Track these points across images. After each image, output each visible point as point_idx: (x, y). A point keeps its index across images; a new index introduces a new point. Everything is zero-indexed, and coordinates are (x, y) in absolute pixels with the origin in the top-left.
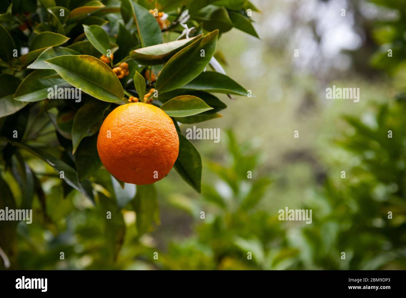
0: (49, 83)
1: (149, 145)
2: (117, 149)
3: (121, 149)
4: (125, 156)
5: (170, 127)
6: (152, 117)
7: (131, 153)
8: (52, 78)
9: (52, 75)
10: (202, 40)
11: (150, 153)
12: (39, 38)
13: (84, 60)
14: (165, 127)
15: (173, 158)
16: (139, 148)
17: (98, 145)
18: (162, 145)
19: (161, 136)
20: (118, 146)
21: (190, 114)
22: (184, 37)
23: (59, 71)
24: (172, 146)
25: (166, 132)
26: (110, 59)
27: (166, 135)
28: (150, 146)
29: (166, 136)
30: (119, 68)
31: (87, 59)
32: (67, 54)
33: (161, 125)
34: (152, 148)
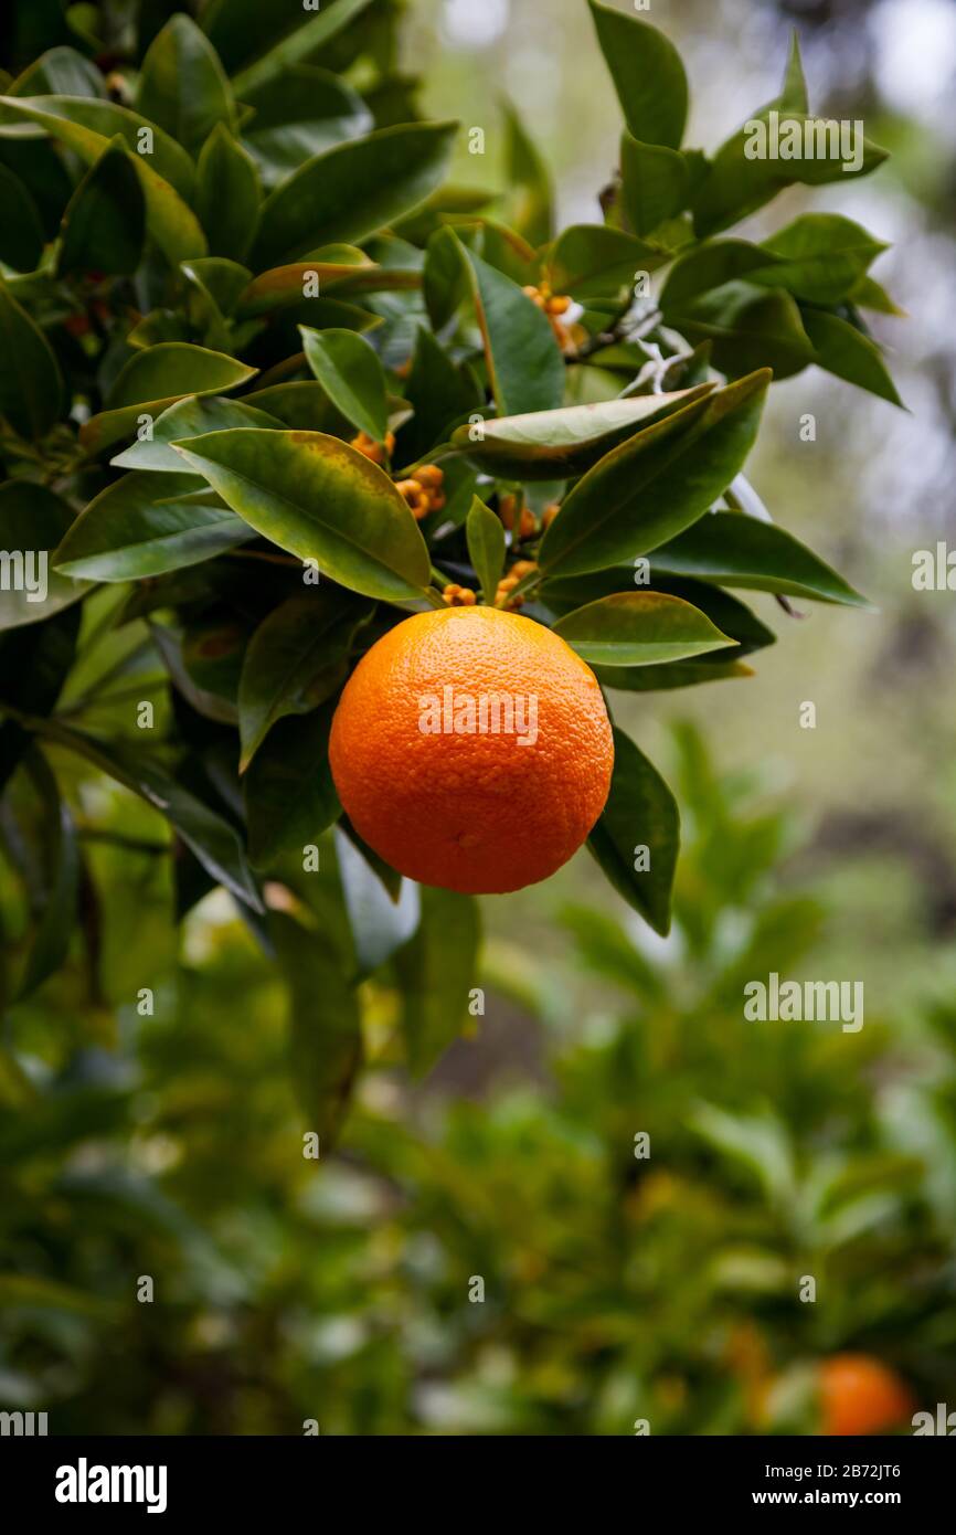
0: (172, 522)
1: (514, 758)
2: (403, 763)
3: (418, 764)
4: (429, 790)
5: (589, 698)
6: (529, 661)
7: (452, 779)
8: (182, 502)
9: (185, 496)
10: (713, 404)
11: (517, 786)
12: (147, 363)
13: (306, 447)
14: (572, 697)
15: (591, 809)
16: (481, 766)
17: (332, 747)
18: (560, 760)
19: (557, 728)
20: (409, 753)
21: (658, 659)
22: (646, 390)
23: (217, 481)
24: (590, 765)
25: (574, 716)
26: (384, 450)
27: (574, 726)
28: (520, 759)
29: (573, 731)
30: (411, 484)
31: (315, 446)
32: (243, 425)
33: (561, 691)
34: (523, 768)
